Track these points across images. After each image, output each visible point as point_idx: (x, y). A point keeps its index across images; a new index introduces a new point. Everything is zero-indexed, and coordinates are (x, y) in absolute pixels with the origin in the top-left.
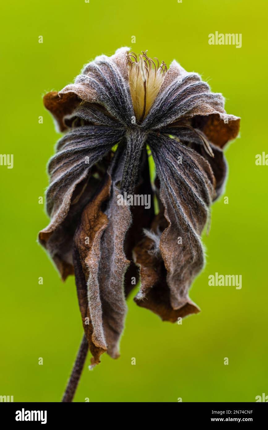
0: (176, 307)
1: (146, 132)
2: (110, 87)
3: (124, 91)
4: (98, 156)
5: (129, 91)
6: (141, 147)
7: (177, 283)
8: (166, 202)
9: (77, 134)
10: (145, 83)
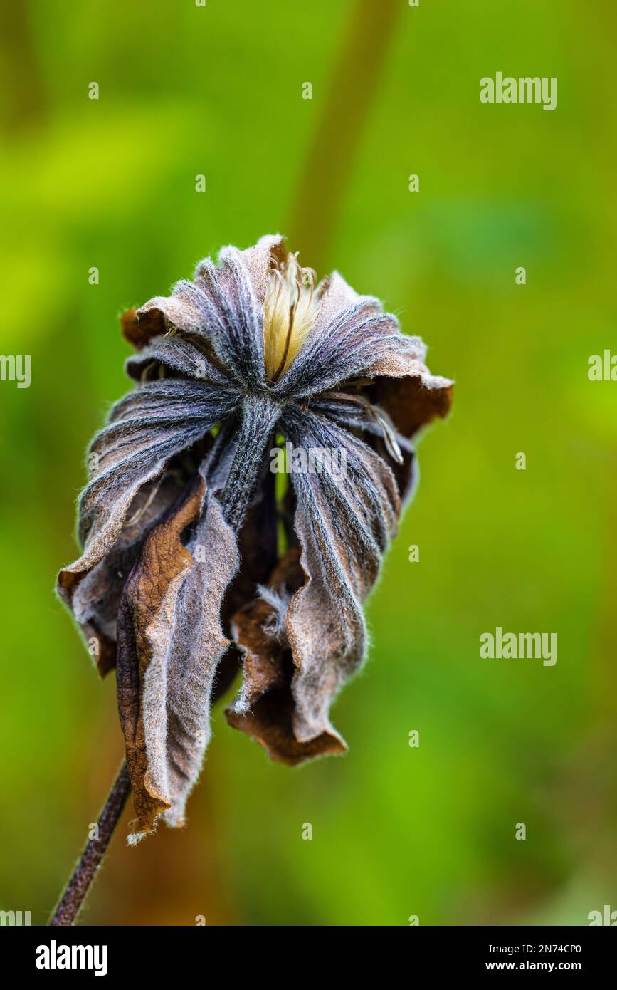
0: (303, 736)
1: (282, 403)
2: (226, 308)
3: (252, 320)
4: (186, 437)
5: (260, 322)
6: (268, 429)
7: (311, 691)
8: (305, 537)
9: (151, 391)
10: (292, 308)
